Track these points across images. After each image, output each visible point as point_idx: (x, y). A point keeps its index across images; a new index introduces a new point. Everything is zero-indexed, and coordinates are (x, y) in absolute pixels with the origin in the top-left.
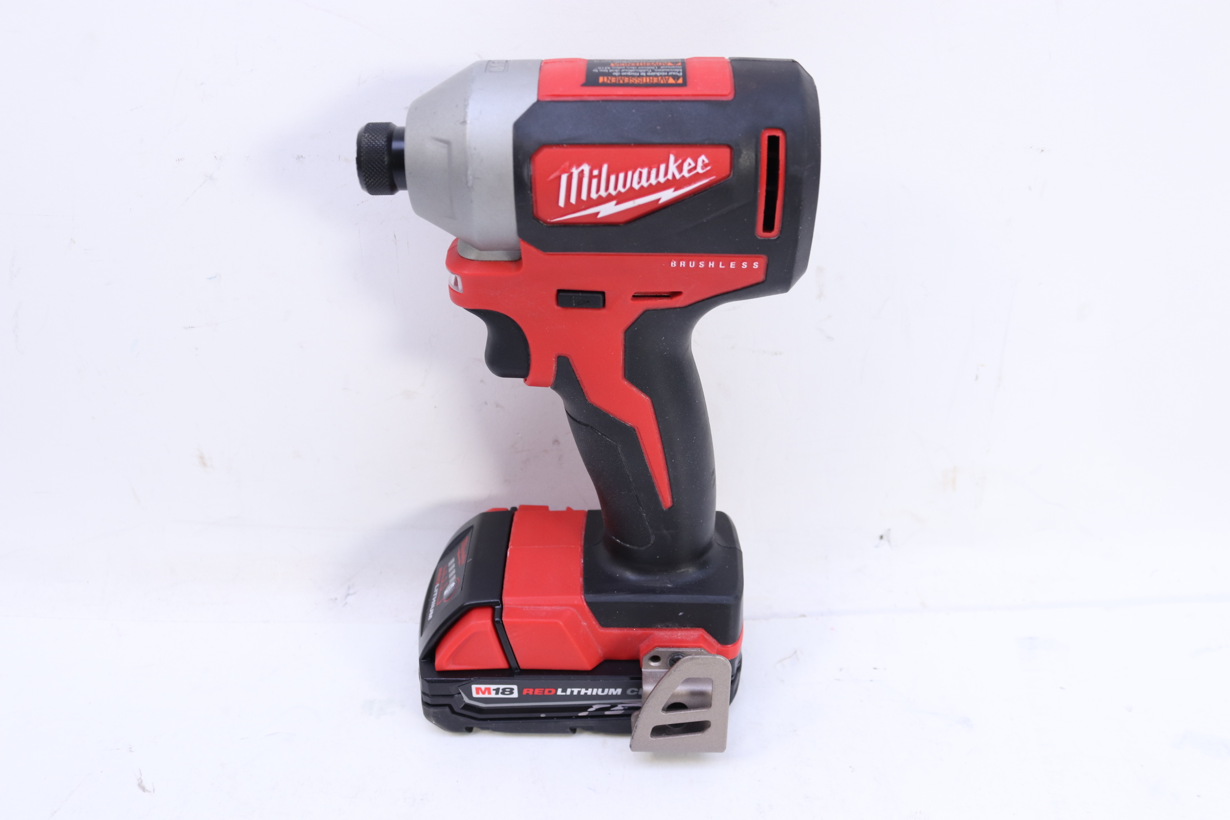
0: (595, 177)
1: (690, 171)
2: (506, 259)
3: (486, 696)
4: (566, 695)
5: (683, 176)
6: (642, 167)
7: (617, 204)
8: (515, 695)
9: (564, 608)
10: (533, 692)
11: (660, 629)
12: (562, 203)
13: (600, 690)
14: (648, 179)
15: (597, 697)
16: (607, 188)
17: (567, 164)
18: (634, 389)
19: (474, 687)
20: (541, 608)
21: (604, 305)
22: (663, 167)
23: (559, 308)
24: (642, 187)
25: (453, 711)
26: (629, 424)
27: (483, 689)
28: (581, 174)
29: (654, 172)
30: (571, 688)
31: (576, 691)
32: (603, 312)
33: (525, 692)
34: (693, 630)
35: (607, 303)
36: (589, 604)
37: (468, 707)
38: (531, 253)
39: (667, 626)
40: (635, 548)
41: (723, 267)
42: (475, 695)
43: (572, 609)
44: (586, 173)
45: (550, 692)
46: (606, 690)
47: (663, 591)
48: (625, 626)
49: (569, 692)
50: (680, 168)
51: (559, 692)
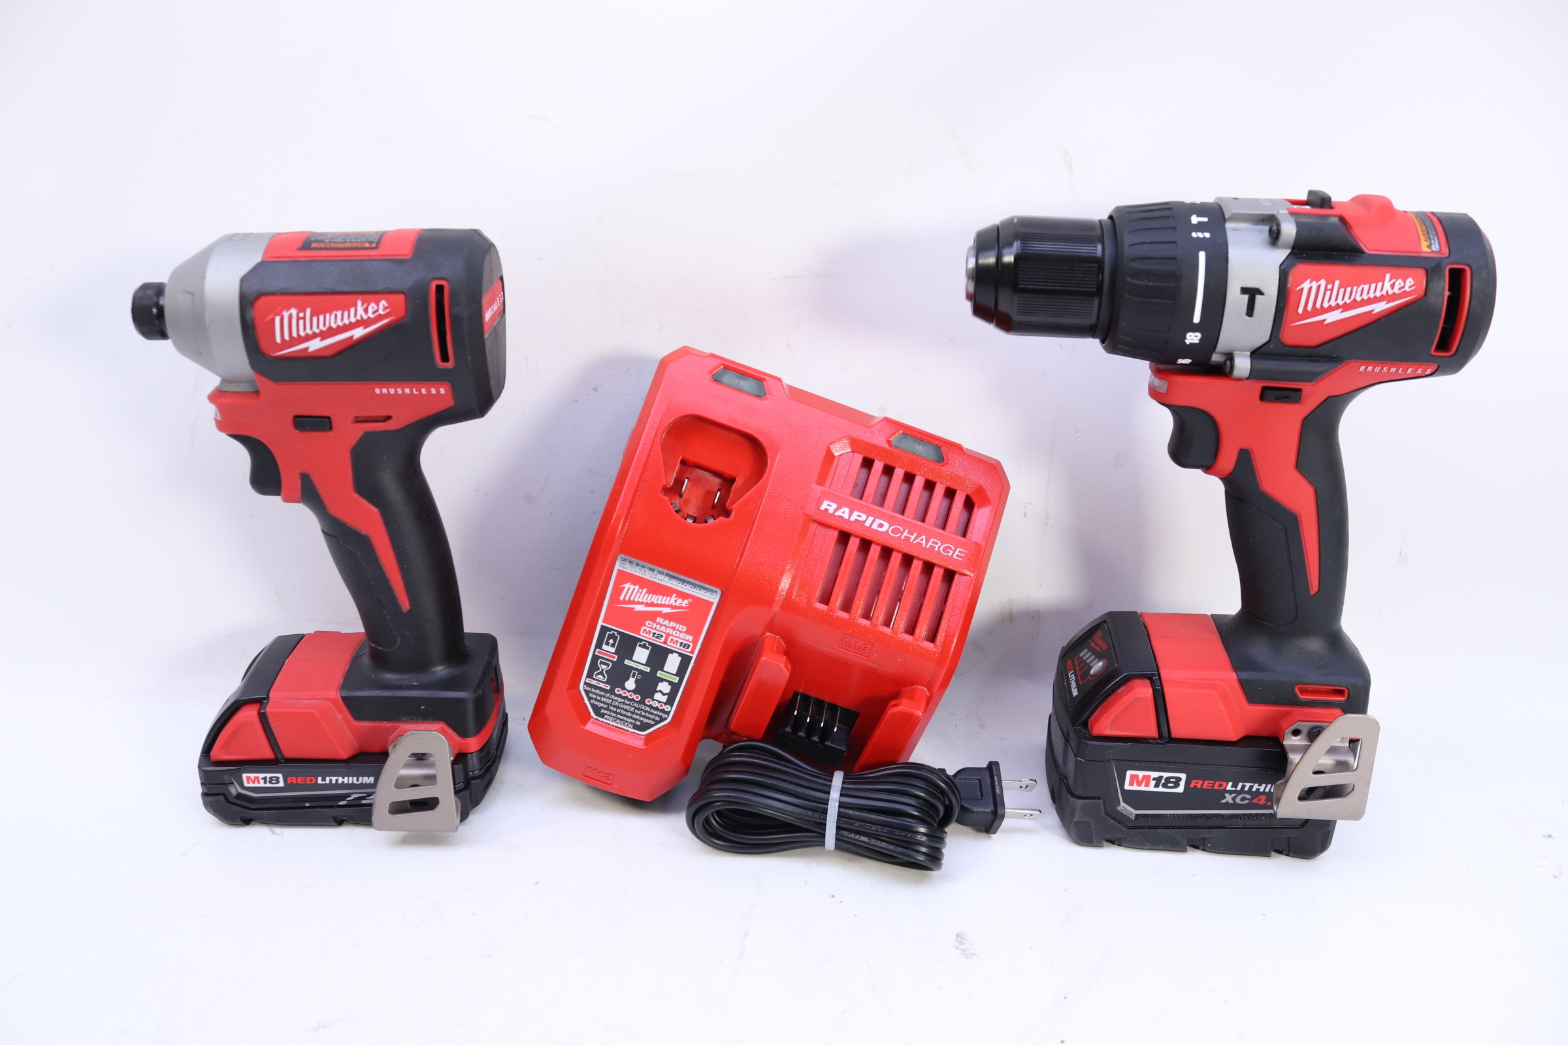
0: (301, 318)
1: (374, 313)
2: (250, 390)
3: (256, 785)
4: (325, 784)
5: (369, 317)
6: (337, 310)
7: (322, 340)
8: (281, 784)
9: (321, 701)
10: (297, 781)
11: (407, 722)
12: (278, 340)
13: (355, 778)
14: (342, 319)
15: (352, 786)
16: (311, 327)
17: (279, 308)
18: (364, 501)
19: (244, 776)
20: (302, 701)
21: (331, 429)
22: (352, 310)
23: (297, 431)
24: (338, 326)
25: (228, 801)
26: (364, 533)
27: (253, 778)
28: (290, 317)
29: (346, 314)
30: (330, 776)
31: (334, 779)
32: (331, 434)
33: (289, 781)
34: (435, 723)
35: (334, 426)
36: (343, 698)
37: (239, 796)
38: (266, 385)
39: (412, 719)
40: (386, 650)
41: (417, 393)
42: (246, 785)
43: (328, 702)
44: (294, 316)
45: (311, 780)
46: (360, 778)
47: (409, 688)
48: (375, 720)
49: (327, 781)
50: (366, 311)
51: (320, 781)
